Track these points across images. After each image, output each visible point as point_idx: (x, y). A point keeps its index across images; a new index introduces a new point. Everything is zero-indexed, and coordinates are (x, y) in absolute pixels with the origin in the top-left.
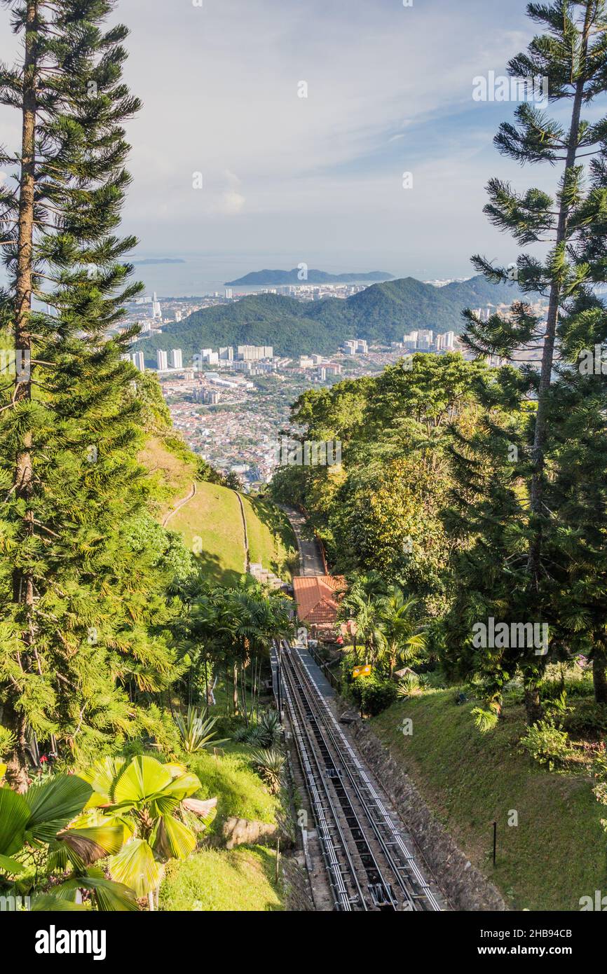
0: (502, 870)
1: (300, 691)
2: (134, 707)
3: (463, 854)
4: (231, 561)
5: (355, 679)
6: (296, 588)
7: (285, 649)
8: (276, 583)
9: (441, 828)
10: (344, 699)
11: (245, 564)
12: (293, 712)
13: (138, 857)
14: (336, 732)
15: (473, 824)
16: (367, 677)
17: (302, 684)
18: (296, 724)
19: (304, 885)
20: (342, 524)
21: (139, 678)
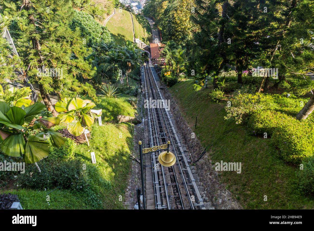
0: (198, 129)
1: (149, 79)
2: (80, 83)
3: (188, 125)
4: (129, 37)
5: (165, 76)
6: (151, 47)
7: (147, 67)
8: (145, 45)
9: (183, 119)
10: (162, 82)
11: (134, 39)
12: (146, 86)
13: (77, 125)
14: (158, 92)
15: (192, 118)
16: (169, 75)
17: (150, 78)
18: (146, 89)
19: (142, 133)
20: (165, 24)
21: (83, 75)
